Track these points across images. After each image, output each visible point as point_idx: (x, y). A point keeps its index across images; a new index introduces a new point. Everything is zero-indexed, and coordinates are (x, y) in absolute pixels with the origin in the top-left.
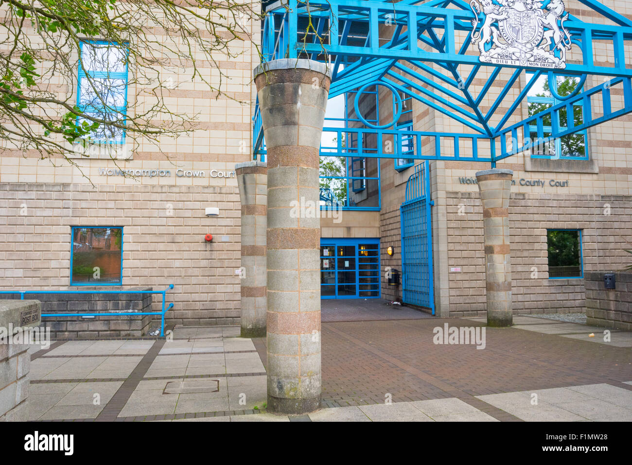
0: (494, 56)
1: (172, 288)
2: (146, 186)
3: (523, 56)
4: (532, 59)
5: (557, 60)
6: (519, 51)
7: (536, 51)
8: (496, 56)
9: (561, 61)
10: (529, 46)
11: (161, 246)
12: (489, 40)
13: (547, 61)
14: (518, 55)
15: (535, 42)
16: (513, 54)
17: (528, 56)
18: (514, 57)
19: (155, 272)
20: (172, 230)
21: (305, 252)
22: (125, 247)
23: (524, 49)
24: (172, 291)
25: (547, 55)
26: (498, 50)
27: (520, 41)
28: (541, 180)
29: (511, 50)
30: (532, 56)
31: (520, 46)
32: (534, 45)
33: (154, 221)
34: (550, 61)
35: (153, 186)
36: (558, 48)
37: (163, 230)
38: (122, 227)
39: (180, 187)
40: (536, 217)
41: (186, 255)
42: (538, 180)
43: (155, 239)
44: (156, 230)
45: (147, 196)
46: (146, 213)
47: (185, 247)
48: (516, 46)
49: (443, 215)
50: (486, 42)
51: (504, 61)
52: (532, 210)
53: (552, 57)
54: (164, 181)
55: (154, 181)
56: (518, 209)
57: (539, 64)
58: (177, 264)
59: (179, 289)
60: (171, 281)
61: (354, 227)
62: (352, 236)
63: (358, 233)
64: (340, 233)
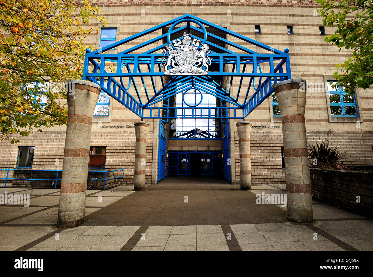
0: (172, 72)
1: (123, 170)
2: (115, 132)
3: (186, 70)
4: (191, 71)
5: (203, 71)
6: (184, 68)
7: (193, 68)
8: (173, 72)
9: (206, 71)
10: (190, 66)
11: (120, 154)
12: (170, 65)
13: (198, 72)
14: (183, 70)
15: (193, 64)
16: (181, 70)
17: (189, 70)
18: (181, 71)
19: (117, 164)
20: (124, 148)
21: (73, 158)
22: (107, 154)
23: (187, 67)
24: (123, 171)
25: (198, 69)
26: (174, 69)
27: (185, 64)
28: (278, 126)
29: (180, 68)
30: (191, 70)
31: (185, 66)
32: (192, 65)
33: (118, 145)
34: (200, 72)
35: (117, 132)
36: (204, 66)
37: (120, 148)
38: (106, 147)
39: (127, 132)
40: (276, 142)
41: (129, 157)
42: (276, 126)
43: (117, 151)
44: (118, 148)
45: (115, 135)
46: (115, 141)
47: (128, 154)
48: (183, 66)
49: (233, 141)
50: (168, 66)
51: (176, 73)
52: (274, 139)
53: (201, 70)
54: (122, 130)
55: (118, 130)
56: (267, 138)
57: (194, 73)
58: (126, 161)
59: (126, 170)
60: (123, 167)
61: (211, 146)
62: (210, 150)
63: (212, 149)
64: (205, 149)
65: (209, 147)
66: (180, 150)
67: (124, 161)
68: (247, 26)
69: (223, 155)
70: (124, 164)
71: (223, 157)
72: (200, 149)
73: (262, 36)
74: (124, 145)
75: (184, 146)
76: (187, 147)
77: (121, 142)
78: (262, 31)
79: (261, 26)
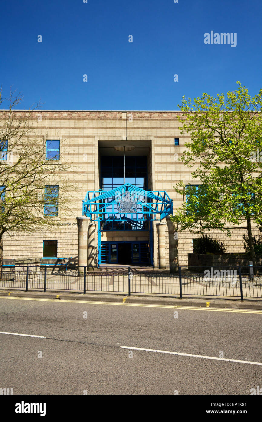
2: (64, 228)
11: (68, 246)
19: (66, 253)
20: (72, 241)
22: (58, 246)
33: (66, 239)
35: (66, 228)
37: (69, 241)
38: (57, 240)
39: (74, 228)
40: (189, 235)
43: (66, 244)
44: (67, 241)
45: (64, 231)
46: (64, 236)
47: (75, 246)
54: (69, 227)
55: (66, 227)
58: (73, 251)
60: (71, 256)
61: (139, 237)
62: (138, 240)
63: (140, 239)
64: (134, 239)
65: (137, 237)
66: (111, 241)
67: (72, 251)
68: (168, 139)
69: (149, 245)
70: (72, 253)
71: (149, 246)
72: (128, 239)
73: (180, 147)
74: (71, 238)
75: (115, 237)
76: (118, 238)
77: (69, 236)
78: (180, 143)
79: (180, 139)
